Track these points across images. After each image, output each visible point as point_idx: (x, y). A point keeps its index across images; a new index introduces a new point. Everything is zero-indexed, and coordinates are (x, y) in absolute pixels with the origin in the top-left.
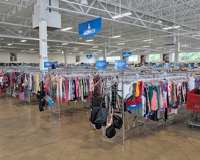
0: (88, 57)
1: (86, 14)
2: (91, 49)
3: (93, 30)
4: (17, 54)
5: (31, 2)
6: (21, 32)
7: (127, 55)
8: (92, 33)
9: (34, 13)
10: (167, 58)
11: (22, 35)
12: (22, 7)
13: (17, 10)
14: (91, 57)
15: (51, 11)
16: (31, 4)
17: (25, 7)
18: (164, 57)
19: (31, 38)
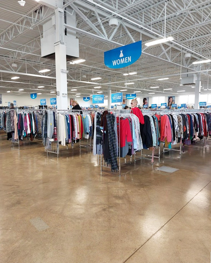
0: (86, 100)
1: (110, 40)
2: (93, 90)
3: (127, 59)
4: (2, 96)
5: (40, 21)
6: (15, 65)
7: (131, 97)
8: (126, 62)
9: (42, 37)
10: (173, 101)
11: (16, 69)
12: (25, 29)
13: (16, 33)
14: (88, 100)
15: (67, 34)
16: (38, 24)
17: (31, 28)
18: (170, 100)
19: (28, 73)
